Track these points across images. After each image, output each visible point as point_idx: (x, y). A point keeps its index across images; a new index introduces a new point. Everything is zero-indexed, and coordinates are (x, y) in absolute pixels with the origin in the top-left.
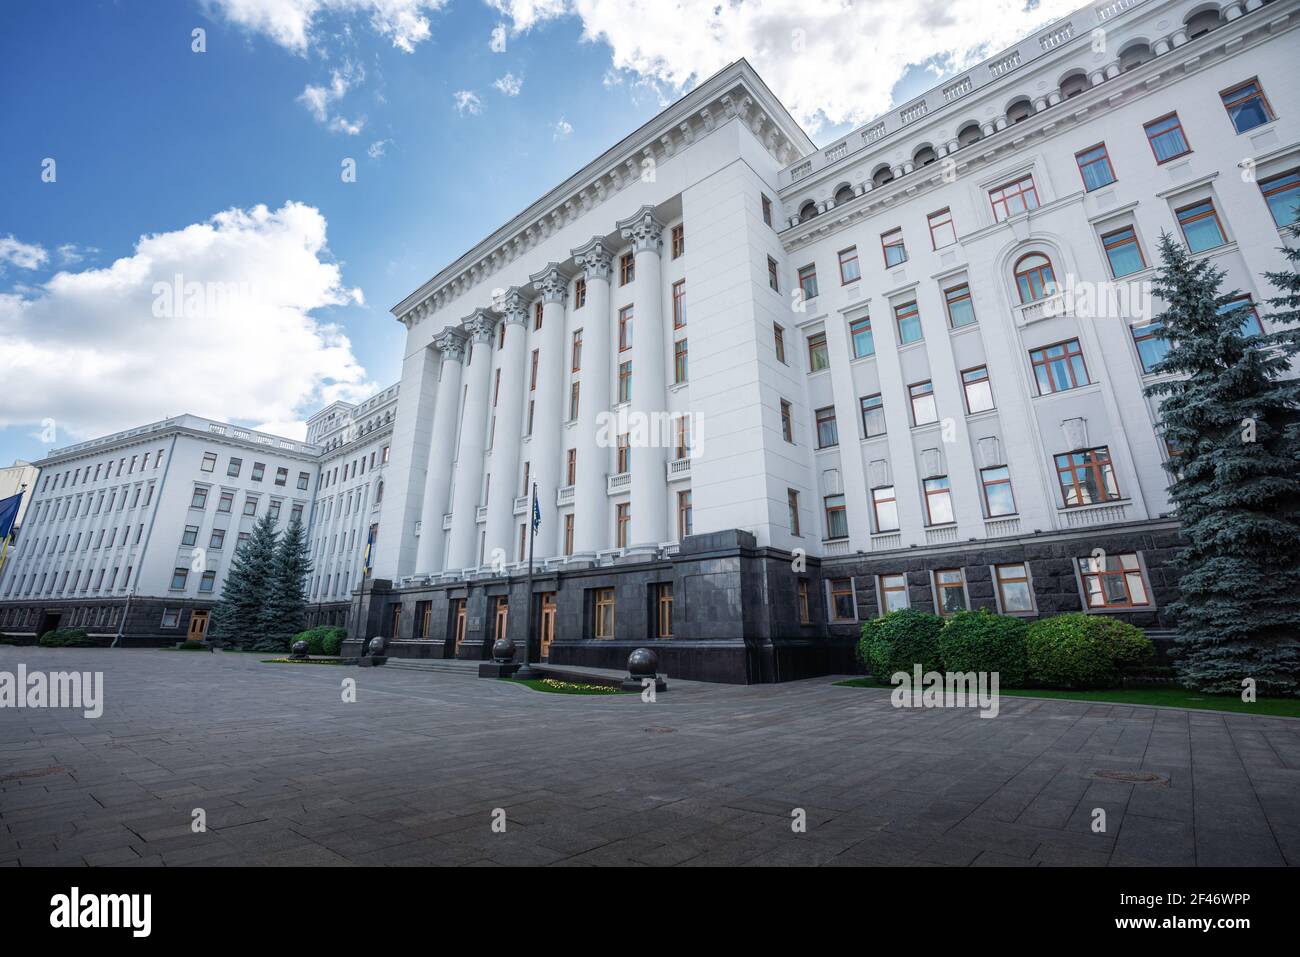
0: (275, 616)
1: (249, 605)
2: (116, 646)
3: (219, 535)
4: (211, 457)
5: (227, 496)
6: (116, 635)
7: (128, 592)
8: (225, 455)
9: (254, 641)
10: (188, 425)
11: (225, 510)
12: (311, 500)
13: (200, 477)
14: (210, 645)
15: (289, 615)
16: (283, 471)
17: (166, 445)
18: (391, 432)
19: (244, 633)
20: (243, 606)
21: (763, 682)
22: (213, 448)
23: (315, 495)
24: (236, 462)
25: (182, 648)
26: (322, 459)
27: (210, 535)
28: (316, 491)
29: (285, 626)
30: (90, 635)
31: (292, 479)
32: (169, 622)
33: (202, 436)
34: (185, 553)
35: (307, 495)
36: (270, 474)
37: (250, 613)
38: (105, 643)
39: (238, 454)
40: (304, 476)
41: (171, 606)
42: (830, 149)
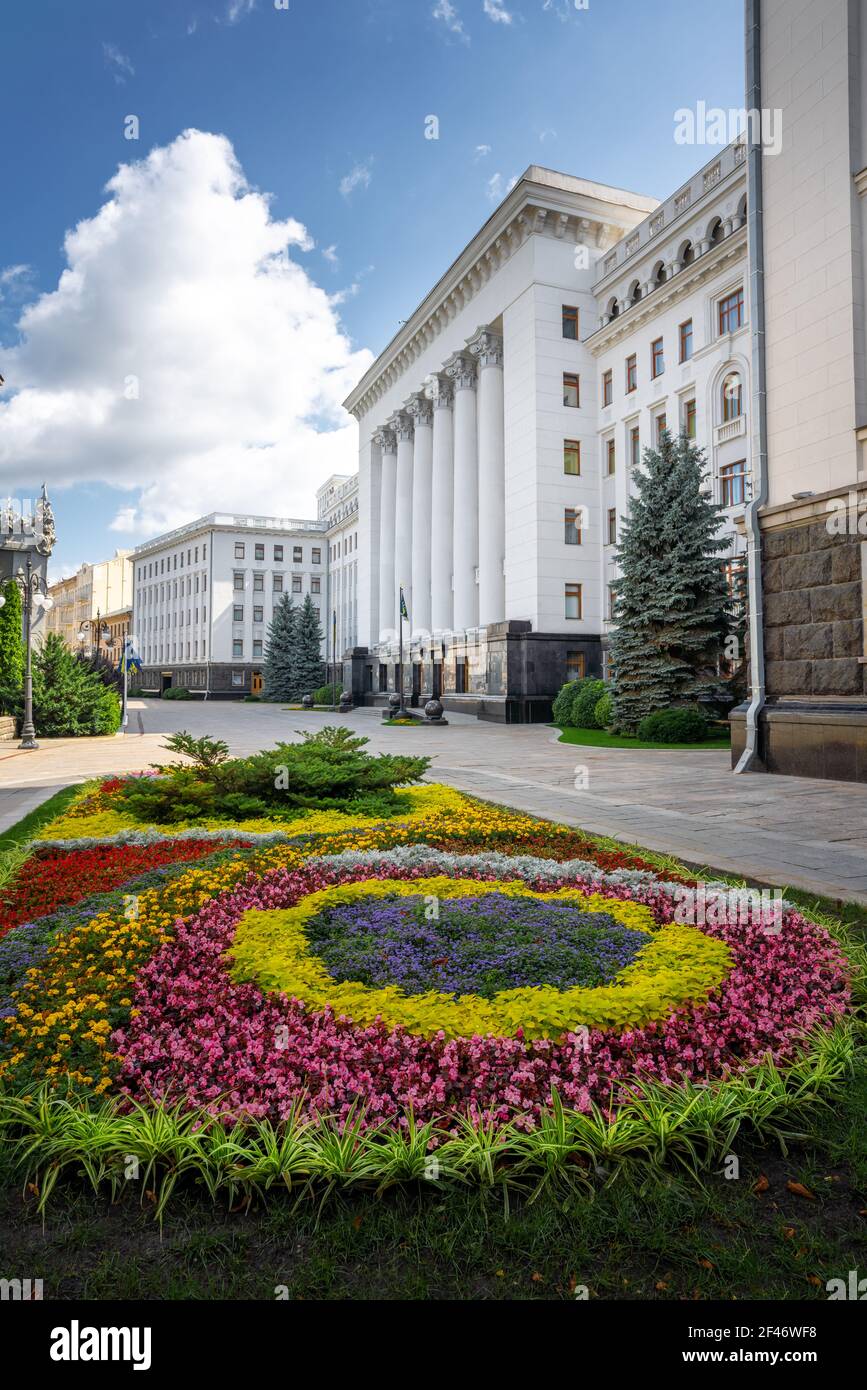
0: (302, 676)
1: (283, 668)
2: (207, 699)
3: (258, 610)
4: (240, 546)
5: (259, 578)
6: (205, 692)
7: (207, 660)
8: (250, 544)
9: (290, 695)
10: (219, 521)
11: (259, 588)
12: (325, 572)
13: (235, 564)
14: (265, 699)
15: (312, 674)
16: (298, 550)
17: (206, 540)
18: (357, 519)
19: (284, 689)
20: (279, 669)
21: (518, 723)
22: (241, 538)
23: (328, 567)
24: (260, 547)
25: (247, 701)
26: (328, 534)
27: (252, 611)
28: (328, 563)
29: (309, 683)
30: (191, 691)
31: (307, 555)
32: (238, 681)
33: (229, 530)
34: (238, 628)
35: (321, 568)
36: (288, 554)
37: (285, 674)
38: (199, 697)
39: (260, 540)
40: (316, 551)
41: (238, 669)
42: (629, 239)
